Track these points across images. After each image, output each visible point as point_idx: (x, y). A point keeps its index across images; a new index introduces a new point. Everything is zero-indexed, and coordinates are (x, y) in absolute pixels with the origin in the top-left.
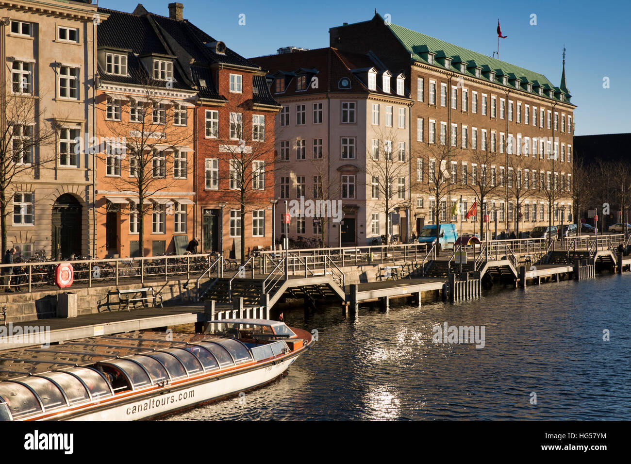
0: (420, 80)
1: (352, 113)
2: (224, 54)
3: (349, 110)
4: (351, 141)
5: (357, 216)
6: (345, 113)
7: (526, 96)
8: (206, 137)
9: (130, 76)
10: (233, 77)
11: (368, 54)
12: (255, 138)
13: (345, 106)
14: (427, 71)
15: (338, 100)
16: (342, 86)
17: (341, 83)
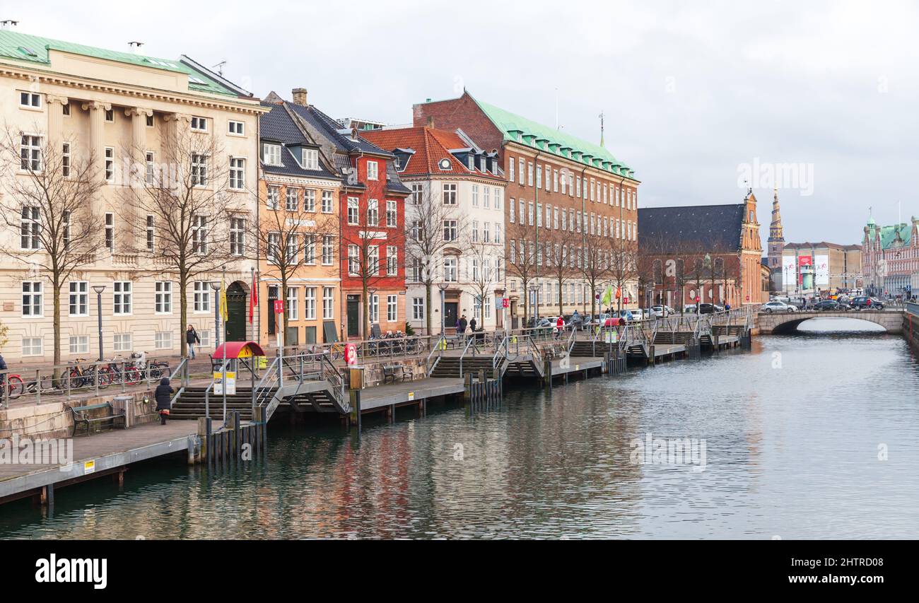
0: (511, 159)
1: (453, 194)
2: (357, 141)
3: (450, 191)
4: (453, 223)
5: (459, 300)
6: (446, 194)
7: (598, 172)
8: (349, 224)
9: (283, 166)
10: (369, 163)
11: (457, 133)
12: (389, 224)
13: (446, 187)
14: (516, 150)
15: (439, 182)
16: (442, 168)
17: (441, 165)
